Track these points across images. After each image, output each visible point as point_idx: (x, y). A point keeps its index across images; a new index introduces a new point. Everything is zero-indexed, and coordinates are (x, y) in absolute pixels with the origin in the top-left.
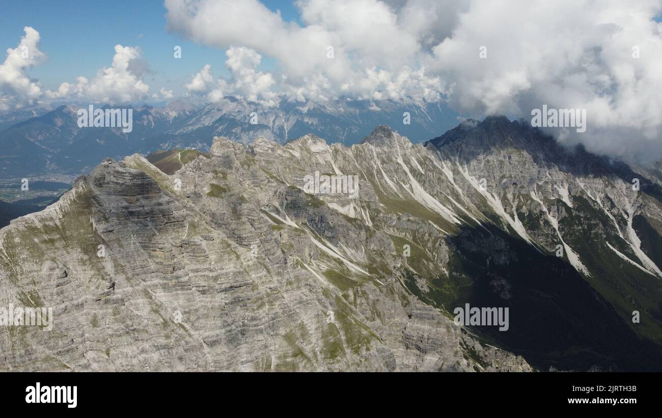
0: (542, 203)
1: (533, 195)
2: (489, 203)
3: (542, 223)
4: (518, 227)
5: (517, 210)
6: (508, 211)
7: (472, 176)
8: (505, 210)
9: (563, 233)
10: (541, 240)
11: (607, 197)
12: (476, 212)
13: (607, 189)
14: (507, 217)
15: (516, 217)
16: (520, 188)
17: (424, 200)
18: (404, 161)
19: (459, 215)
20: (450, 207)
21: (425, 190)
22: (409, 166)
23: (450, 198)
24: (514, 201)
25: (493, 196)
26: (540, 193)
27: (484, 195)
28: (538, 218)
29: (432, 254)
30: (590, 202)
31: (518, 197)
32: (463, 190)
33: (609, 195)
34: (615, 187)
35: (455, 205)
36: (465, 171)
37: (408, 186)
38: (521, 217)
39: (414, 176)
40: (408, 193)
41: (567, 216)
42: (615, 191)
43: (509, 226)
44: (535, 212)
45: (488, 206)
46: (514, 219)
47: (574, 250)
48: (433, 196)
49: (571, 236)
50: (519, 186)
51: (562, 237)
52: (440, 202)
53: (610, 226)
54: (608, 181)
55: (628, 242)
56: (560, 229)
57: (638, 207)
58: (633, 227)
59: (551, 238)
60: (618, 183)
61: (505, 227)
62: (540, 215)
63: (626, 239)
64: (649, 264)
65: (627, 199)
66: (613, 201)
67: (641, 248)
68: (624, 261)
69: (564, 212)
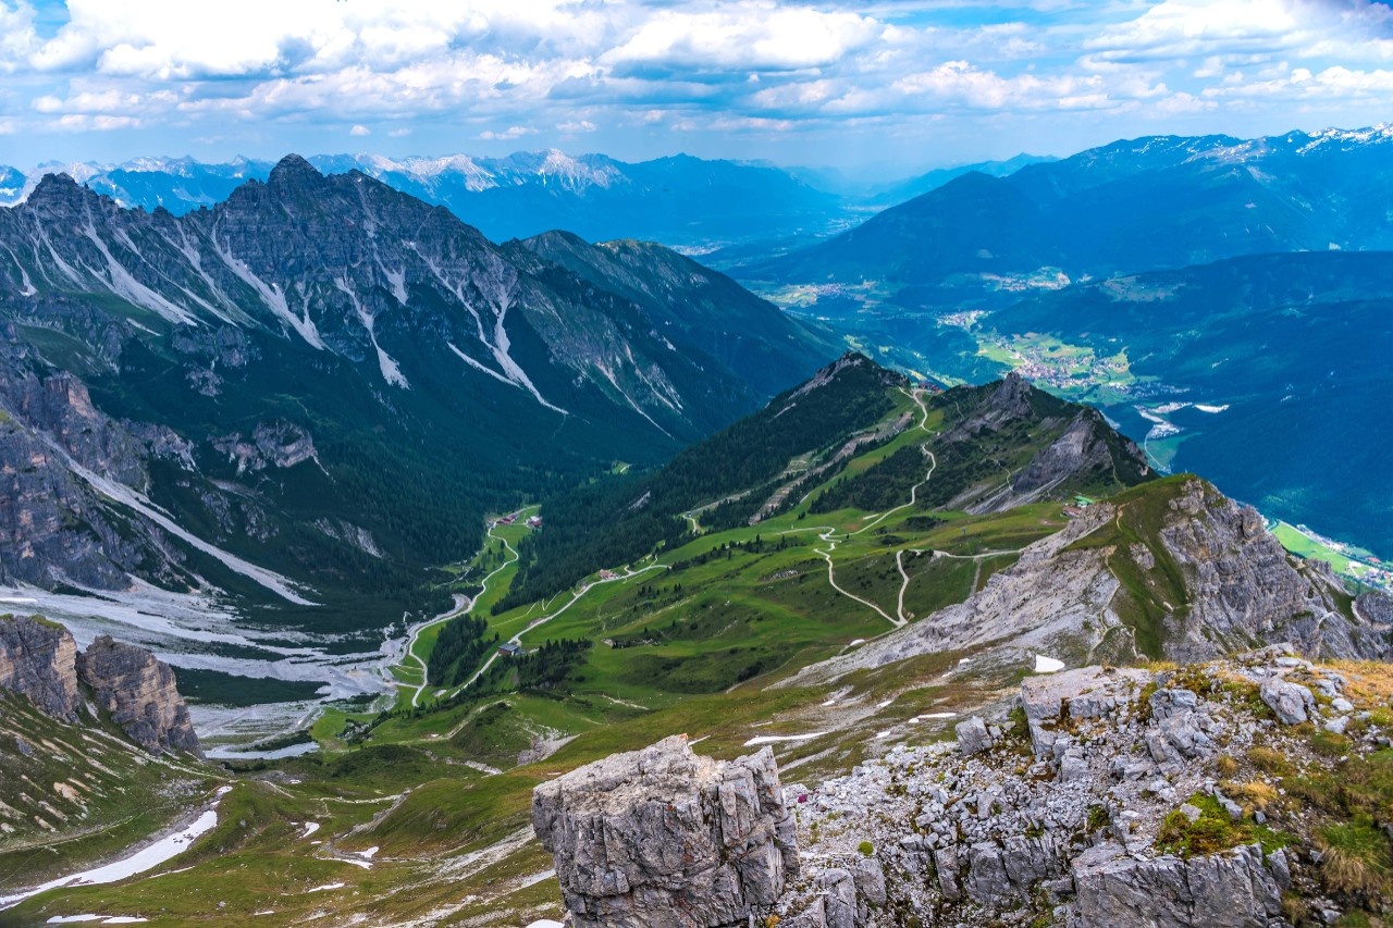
0: (352, 294)
1: (340, 284)
2: (262, 298)
3: (345, 321)
4: (308, 330)
5: (309, 307)
6: (295, 308)
7: (238, 258)
8: (290, 308)
9: (378, 333)
10: (341, 346)
11: (472, 286)
12: (236, 311)
13: (474, 274)
14: (293, 319)
15: (307, 317)
17: (131, 294)
18: (98, 234)
19: (198, 316)
20: (184, 305)
21: (136, 278)
22: (108, 242)
23: (187, 291)
24: (306, 293)
25: (272, 288)
26: (352, 279)
27: (255, 288)
28: (341, 317)
29: (96, 346)
30: (441, 293)
31: (314, 287)
32: (216, 279)
33: (476, 283)
34: (486, 270)
35: (194, 301)
36: (226, 252)
37: (103, 272)
38: (314, 317)
39: (116, 258)
40: (102, 284)
41: (387, 309)
42: (486, 275)
43: (292, 330)
44: (338, 306)
45: (260, 303)
46: (302, 320)
47: (393, 356)
48: (151, 288)
49: (389, 336)
50: (317, 270)
51: (377, 340)
52: (165, 297)
53: (467, 324)
54: (477, 261)
55: (490, 346)
56: (376, 329)
57: (516, 296)
58: (504, 325)
59: (358, 343)
60: (492, 265)
61: (285, 332)
62: (346, 310)
63: (489, 342)
64: (515, 372)
65: (503, 287)
66: (481, 289)
67: (508, 353)
68: (471, 367)
69: (382, 304)
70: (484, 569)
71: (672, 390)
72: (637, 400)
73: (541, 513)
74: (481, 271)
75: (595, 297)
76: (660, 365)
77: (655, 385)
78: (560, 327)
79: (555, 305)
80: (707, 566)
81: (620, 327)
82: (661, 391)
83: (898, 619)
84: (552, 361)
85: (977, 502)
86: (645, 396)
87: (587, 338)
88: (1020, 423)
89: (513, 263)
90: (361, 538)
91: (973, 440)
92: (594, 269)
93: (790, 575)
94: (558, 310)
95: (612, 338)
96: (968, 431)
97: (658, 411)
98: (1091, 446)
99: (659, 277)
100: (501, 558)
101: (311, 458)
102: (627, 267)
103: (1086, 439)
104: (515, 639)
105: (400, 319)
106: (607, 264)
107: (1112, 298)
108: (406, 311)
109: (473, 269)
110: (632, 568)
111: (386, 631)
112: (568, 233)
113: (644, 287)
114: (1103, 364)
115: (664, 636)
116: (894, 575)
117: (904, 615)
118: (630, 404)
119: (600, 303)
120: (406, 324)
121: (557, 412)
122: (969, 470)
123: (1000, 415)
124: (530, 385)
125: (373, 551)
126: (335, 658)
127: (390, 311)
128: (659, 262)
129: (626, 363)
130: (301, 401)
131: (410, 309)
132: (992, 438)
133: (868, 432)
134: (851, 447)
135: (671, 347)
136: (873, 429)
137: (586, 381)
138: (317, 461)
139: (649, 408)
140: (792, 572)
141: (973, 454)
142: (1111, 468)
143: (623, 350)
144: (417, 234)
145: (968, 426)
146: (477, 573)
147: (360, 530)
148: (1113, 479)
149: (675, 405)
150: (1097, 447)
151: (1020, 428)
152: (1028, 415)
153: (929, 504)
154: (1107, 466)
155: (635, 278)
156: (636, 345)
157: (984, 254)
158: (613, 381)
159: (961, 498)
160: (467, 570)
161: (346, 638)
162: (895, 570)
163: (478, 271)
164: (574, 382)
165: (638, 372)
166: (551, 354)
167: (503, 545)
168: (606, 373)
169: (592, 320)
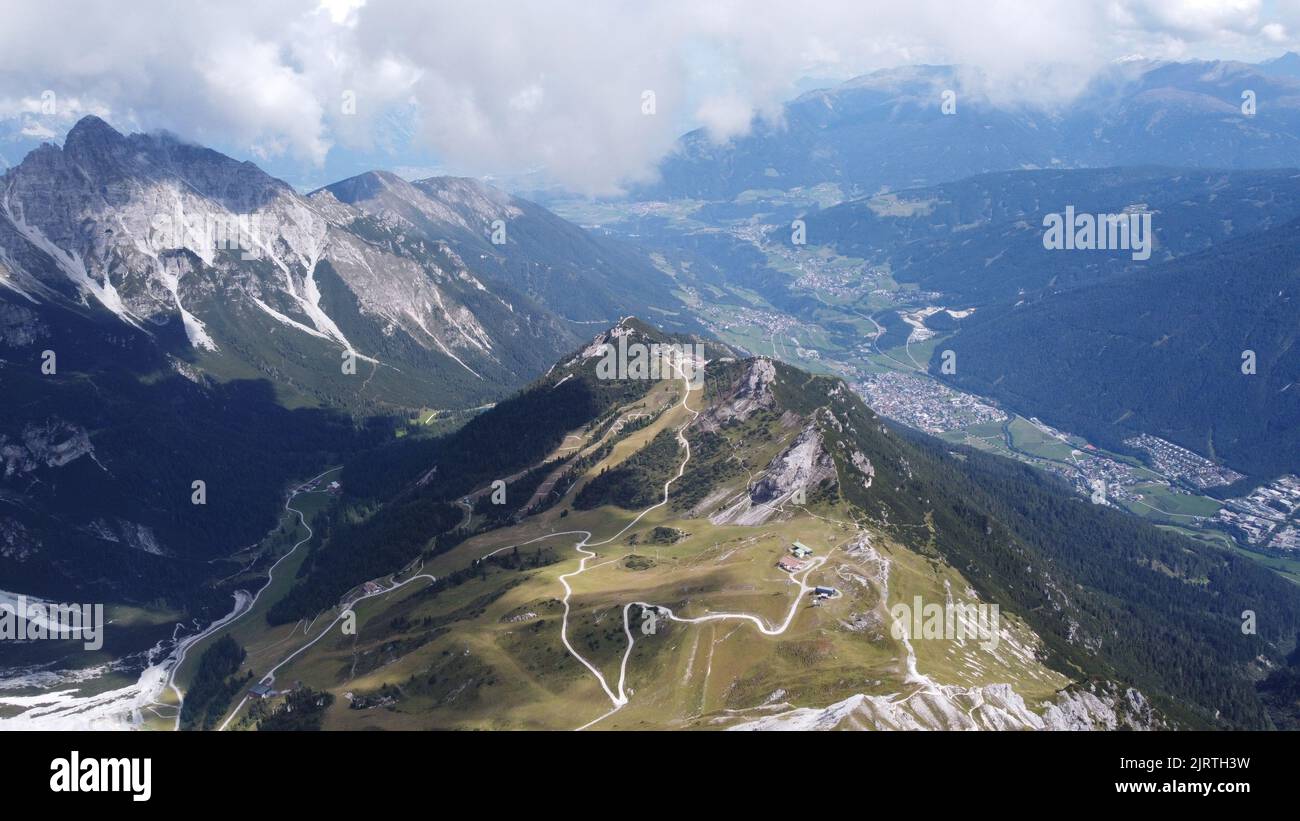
0: (155, 257)
1: (143, 247)
2: (60, 265)
3: (148, 285)
4: (109, 296)
5: (110, 271)
6: (94, 274)
7: (33, 225)
8: (89, 273)
9: (183, 295)
10: (143, 310)
11: (282, 241)
12: (30, 282)
13: (283, 228)
14: (92, 285)
15: (107, 283)
16: (118, 236)
24: (106, 258)
25: (70, 254)
27: (52, 255)
28: (142, 281)
31: (114, 251)
33: (285, 237)
34: (294, 224)
36: (19, 219)
38: (115, 282)
41: (192, 271)
42: (295, 228)
43: (92, 298)
44: (139, 270)
45: (57, 271)
46: (102, 286)
47: (198, 317)
49: (194, 298)
50: (115, 234)
51: (182, 302)
53: (277, 279)
54: (285, 215)
55: (300, 299)
56: (180, 292)
57: (325, 248)
58: (315, 277)
59: (162, 306)
60: (301, 218)
61: (83, 299)
62: (148, 273)
63: (299, 295)
64: (325, 326)
65: (312, 240)
66: (290, 243)
67: (319, 305)
68: (279, 324)
69: (187, 266)
70: (274, 555)
71: (481, 331)
72: (447, 343)
73: (341, 478)
74: (290, 225)
75: (406, 244)
76: (470, 309)
77: (464, 328)
78: (370, 277)
79: (365, 255)
80: (461, 588)
81: (429, 272)
82: (470, 333)
83: (617, 695)
84: (362, 311)
85: (720, 509)
86: (455, 339)
87: (396, 286)
88: (764, 415)
89: (323, 215)
90: (141, 536)
91: (724, 432)
92: (412, 207)
93: (530, 618)
94: (368, 260)
95: (421, 285)
96: (719, 421)
97: (466, 352)
98: (819, 459)
99: (476, 211)
100: (292, 539)
101: (87, 454)
102: (445, 203)
103: (815, 453)
104: (270, 674)
105: (206, 280)
106: (426, 202)
107: (877, 213)
108: (211, 271)
109: (282, 223)
110: (398, 579)
111: (151, 653)
112: (386, 173)
113: (462, 222)
114: (871, 272)
115: (403, 693)
116: (620, 634)
117: (625, 690)
118: (440, 348)
119: (412, 250)
120: (212, 285)
121: (368, 362)
122: (715, 469)
123: (747, 405)
124: (340, 336)
125: (154, 549)
126: (84, 702)
127: (195, 272)
128: (476, 197)
129: (436, 309)
130: (91, 378)
131: (214, 269)
132: (739, 429)
133: (635, 407)
134: (619, 423)
135: (480, 287)
136: (639, 403)
137: (397, 330)
138: (93, 457)
139: (459, 350)
140: (531, 615)
141: (721, 448)
142: (836, 485)
143: (431, 295)
144: (225, 190)
145: (719, 414)
146: (266, 560)
147: (140, 528)
148: (837, 498)
149: (484, 345)
150: (824, 461)
151: (764, 420)
152: (771, 406)
153: (680, 505)
154: (833, 483)
155: (452, 213)
156: (445, 288)
157: (771, 173)
158: (423, 326)
159: (707, 502)
160: (255, 557)
161: (103, 671)
162: (622, 630)
163: (286, 225)
164: (384, 331)
165: (447, 316)
166: (361, 305)
167: (298, 520)
168: (416, 319)
169: (401, 268)
